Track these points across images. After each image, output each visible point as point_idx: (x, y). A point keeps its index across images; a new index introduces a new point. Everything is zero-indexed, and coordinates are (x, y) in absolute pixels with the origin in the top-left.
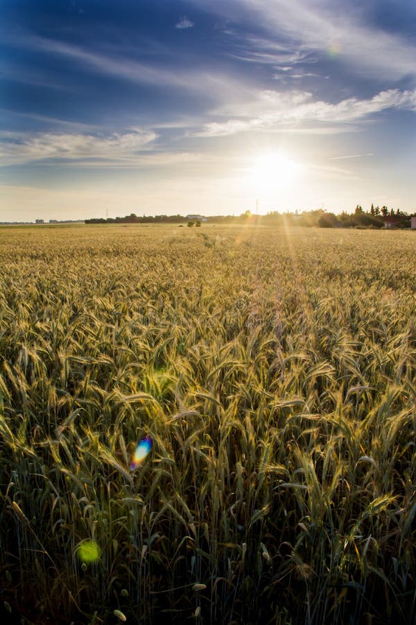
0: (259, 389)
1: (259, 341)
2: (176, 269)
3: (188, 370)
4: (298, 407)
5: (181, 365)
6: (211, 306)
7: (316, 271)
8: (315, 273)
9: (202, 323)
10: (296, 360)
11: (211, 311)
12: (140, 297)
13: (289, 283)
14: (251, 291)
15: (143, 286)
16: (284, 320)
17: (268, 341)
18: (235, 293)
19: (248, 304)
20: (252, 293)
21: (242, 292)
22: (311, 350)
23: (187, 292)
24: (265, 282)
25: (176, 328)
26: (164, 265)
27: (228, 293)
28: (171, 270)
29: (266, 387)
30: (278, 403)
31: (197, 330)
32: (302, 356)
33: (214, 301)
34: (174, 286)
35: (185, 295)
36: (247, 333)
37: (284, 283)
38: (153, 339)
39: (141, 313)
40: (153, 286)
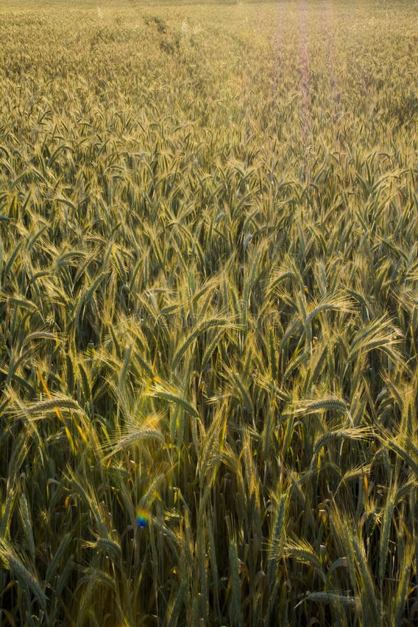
0: (265, 380)
1: (264, 275)
2: (107, 108)
3: (138, 341)
4: (333, 414)
5: (128, 330)
6: (175, 198)
7: (373, 107)
8: (371, 113)
9: (161, 237)
10: (333, 315)
11: (175, 207)
12: (41, 180)
13: (320, 137)
14: (249, 159)
15: (46, 152)
16: (310, 225)
17: (281, 274)
18: (218, 164)
19: (243, 191)
20: (250, 164)
21: (234, 163)
22: (360, 292)
23: (130, 163)
24: (275, 137)
25: (114, 249)
26: (83, 99)
27: (206, 165)
28: (96, 110)
29: (277, 375)
30: (299, 406)
31: (152, 252)
32: (342, 305)
33: (181, 185)
34: (104, 150)
35: (126, 172)
36: (242, 257)
37: (311, 137)
38: (72, 279)
39: (47, 216)
40: (65, 149)
